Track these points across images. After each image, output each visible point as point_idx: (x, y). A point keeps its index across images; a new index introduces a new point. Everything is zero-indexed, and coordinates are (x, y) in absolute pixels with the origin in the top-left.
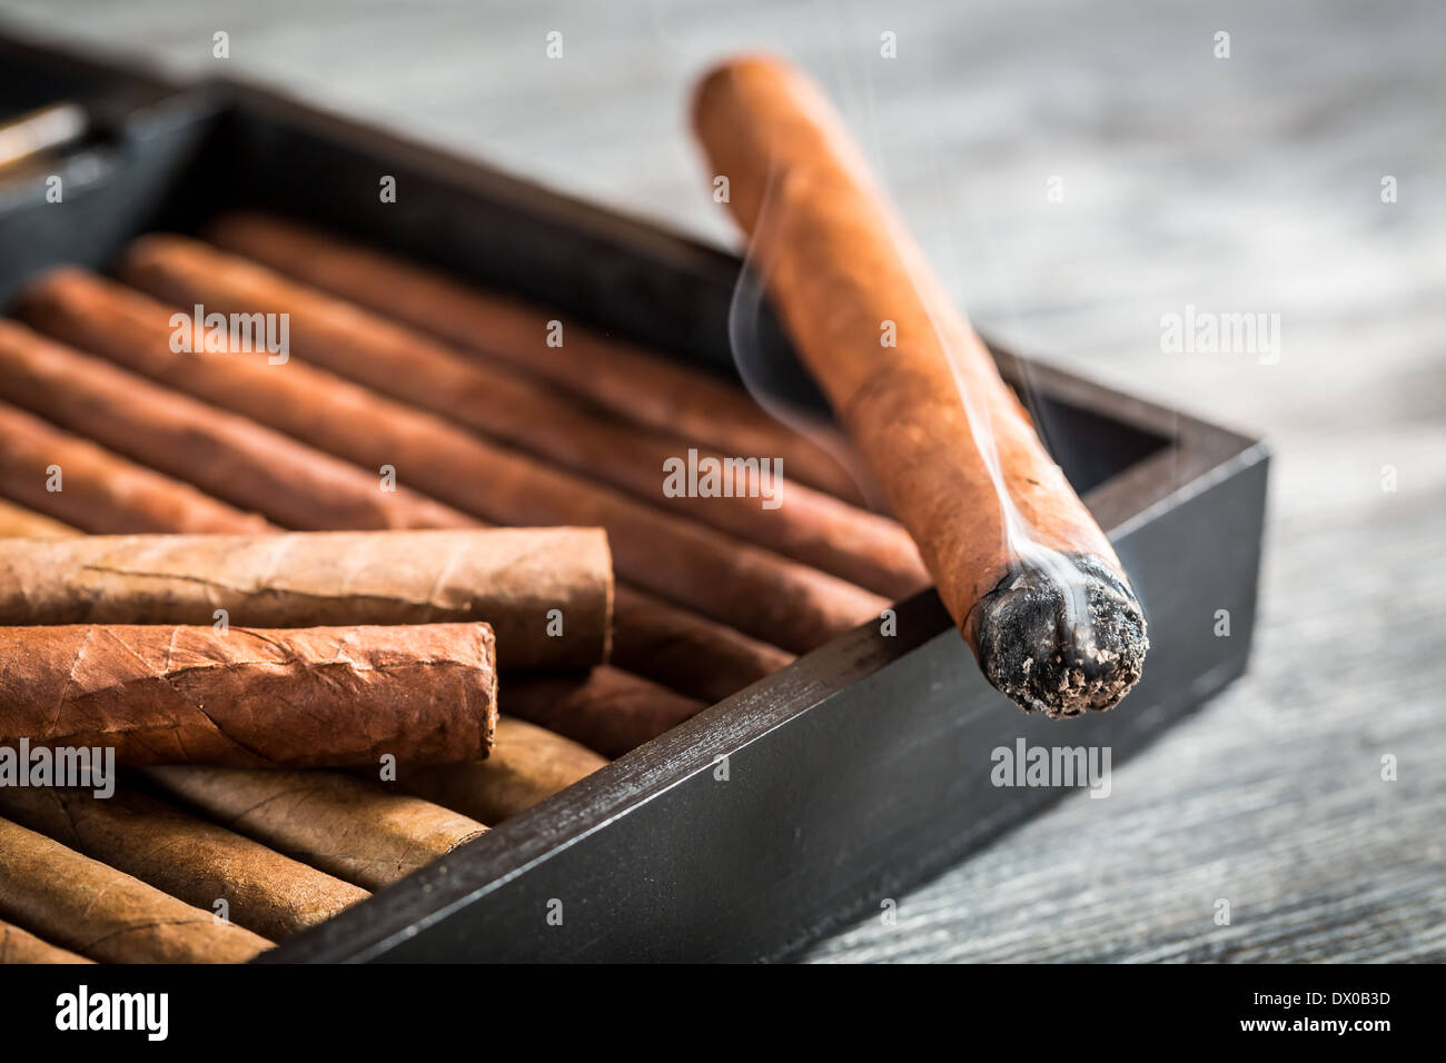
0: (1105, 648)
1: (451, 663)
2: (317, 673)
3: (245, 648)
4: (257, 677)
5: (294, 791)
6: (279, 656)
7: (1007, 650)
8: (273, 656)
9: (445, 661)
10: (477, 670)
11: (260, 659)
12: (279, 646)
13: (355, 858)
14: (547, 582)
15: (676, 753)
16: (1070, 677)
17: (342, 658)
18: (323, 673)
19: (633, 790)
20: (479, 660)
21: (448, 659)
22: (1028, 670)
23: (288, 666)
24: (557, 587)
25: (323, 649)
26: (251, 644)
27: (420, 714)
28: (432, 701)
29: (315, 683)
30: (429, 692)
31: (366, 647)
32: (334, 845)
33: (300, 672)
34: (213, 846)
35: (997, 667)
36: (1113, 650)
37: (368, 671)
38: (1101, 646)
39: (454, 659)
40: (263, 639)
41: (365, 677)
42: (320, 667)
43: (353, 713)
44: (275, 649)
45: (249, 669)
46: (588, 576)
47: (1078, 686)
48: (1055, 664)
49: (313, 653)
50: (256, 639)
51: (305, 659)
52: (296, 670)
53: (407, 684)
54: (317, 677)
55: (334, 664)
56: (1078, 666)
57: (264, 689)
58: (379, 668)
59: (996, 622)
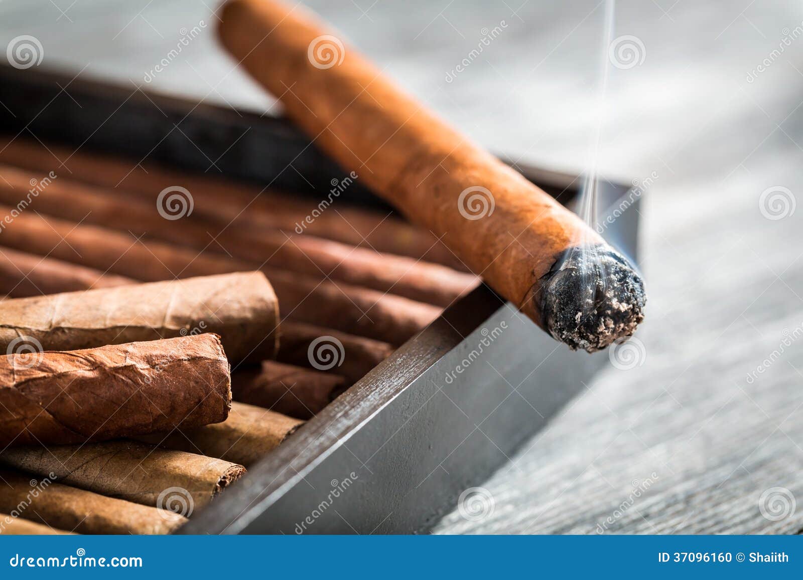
0: (623, 302)
1: (201, 358)
2: (114, 373)
3: (63, 363)
4: (76, 380)
5: (102, 455)
6: (87, 365)
7: (564, 309)
8: (83, 366)
9: (197, 357)
10: (217, 361)
11: (75, 369)
12: (86, 359)
13: (153, 493)
14: (236, 306)
15: (364, 397)
16: (604, 322)
17: (129, 362)
18: (118, 373)
19: (346, 422)
20: (218, 354)
21: (198, 355)
22: (579, 320)
23: (95, 371)
24: (243, 309)
25: (116, 359)
26: (66, 360)
27: (185, 393)
28: (192, 384)
29: (114, 381)
30: (189, 379)
31: (143, 354)
32: (137, 487)
33: (103, 373)
34: (60, 495)
35: (556, 322)
36: (628, 303)
37: (147, 369)
38: (621, 301)
39: (203, 355)
40: (74, 356)
41: (146, 373)
42: (116, 369)
43: (141, 397)
44: (84, 361)
45: (70, 375)
46: (261, 300)
47: (609, 328)
48: (594, 315)
49: (110, 361)
50: (68, 356)
51: (105, 366)
52: (100, 373)
53: (173, 375)
54: (114, 376)
55: (125, 366)
56: (608, 315)
57: (81, 388)
58: (153, 366)
59: (554, 292)
